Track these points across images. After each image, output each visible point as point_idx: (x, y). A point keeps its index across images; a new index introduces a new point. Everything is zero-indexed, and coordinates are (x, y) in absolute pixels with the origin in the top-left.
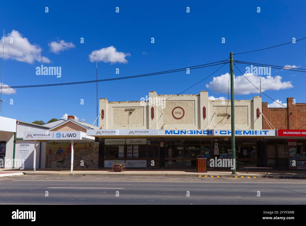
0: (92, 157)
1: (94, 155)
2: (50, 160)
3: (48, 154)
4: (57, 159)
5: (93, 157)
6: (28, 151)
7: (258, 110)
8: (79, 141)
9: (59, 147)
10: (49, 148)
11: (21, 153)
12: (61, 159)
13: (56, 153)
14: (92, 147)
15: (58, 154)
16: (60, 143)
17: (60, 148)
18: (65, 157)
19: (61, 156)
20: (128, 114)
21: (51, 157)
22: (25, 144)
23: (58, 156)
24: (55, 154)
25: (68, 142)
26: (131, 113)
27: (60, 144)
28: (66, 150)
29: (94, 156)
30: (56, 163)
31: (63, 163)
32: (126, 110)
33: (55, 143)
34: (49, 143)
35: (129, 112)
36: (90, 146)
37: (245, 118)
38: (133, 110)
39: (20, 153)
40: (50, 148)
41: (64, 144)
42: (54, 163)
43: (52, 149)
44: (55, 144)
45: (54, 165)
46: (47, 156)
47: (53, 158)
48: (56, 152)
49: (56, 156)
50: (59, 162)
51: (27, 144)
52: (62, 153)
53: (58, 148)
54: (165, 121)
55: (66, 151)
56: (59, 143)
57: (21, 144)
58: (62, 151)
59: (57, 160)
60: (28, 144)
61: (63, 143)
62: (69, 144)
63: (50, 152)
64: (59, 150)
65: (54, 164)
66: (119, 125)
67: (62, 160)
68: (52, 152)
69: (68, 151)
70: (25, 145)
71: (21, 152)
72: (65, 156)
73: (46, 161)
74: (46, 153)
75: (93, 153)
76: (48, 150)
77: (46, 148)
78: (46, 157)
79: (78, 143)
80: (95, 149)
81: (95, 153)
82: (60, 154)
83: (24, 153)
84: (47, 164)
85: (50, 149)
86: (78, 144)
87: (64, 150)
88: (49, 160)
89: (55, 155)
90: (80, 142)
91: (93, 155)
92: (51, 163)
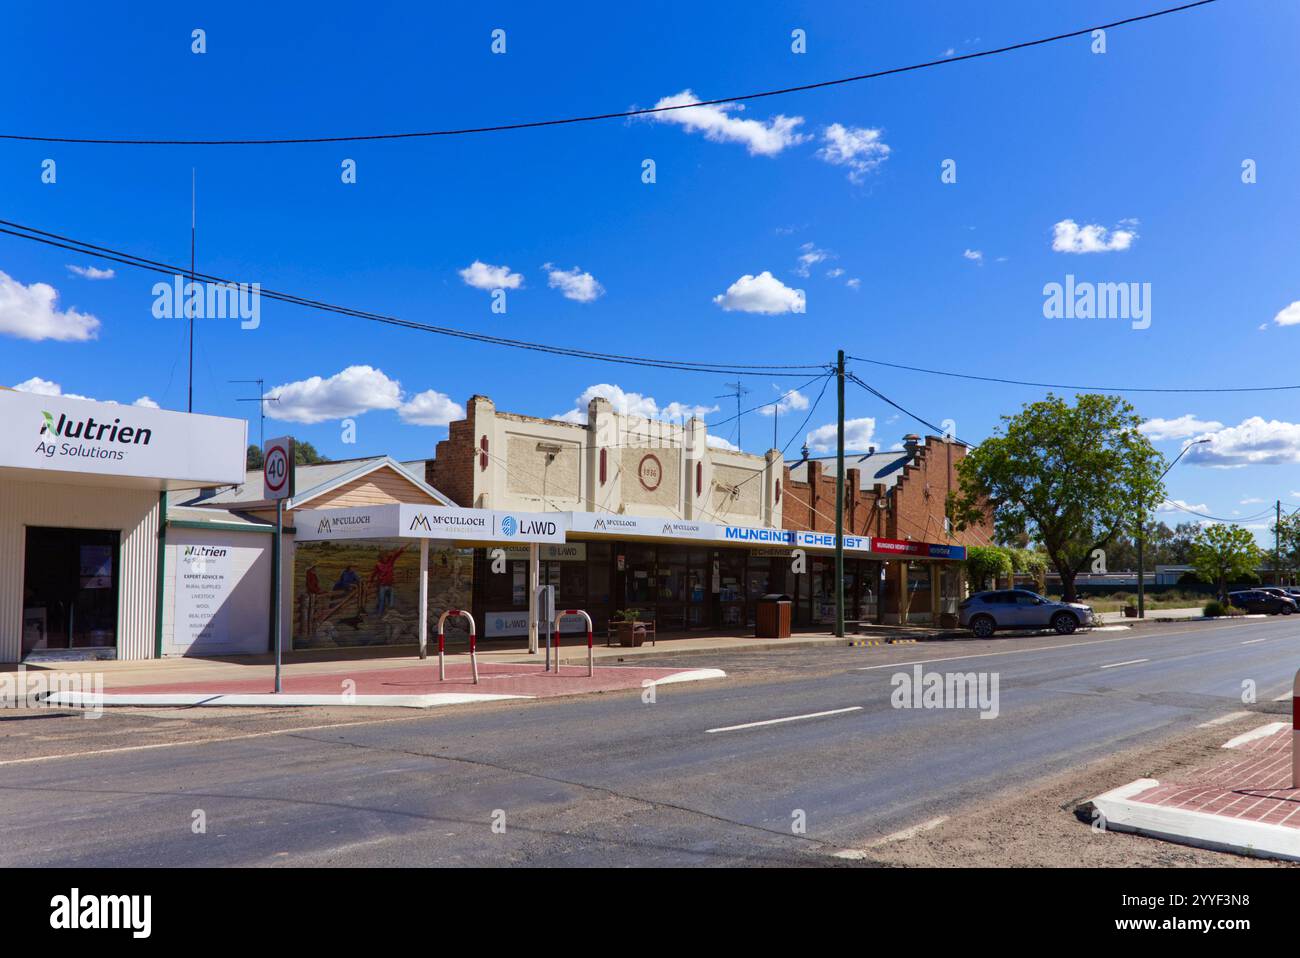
0: (449, 601)
1: (456, 595)
2: (312, 616)
3: (304, 590)
4: (337, 612)
5: (452, 600)
6: (221, 577)
7: (777, 483)
8: (411, 543)
9: (343, 562)
10: (308, 568)
11: (193, 586)
12: (351, 611)
13: (335, 589)
14: (449, 567)
15: (342, 592)
16: (348, 547)
17: (348, 568)
18: (366, 602)
19: (352, 597)
20: (544, 461)
21: (316, 603)
22: (210, 547)
23: (339, 600)
24: (331, 593)
25: (376, 544)
26: (552, 458)
27: (347, 553)
28: (367, 577)
29: (456, 598)
30: (333, 627)
31: (359, 625)
32: (539, 447)
33: (328, 549)
34: (305, 548)
35: (545, 454)
36: (444, 561)
37: (757, 501)
38: (557, 449)
39: (187, 586)
40: (310, 565)
41: (361, 553)
42: (324, 628)
43: (319, 572)
44: (330, 552)
45: (324, 634)
46: (299, 600)
47: (323, 609)
48: (332, 585)
49: (332, 598)
50: (343, 621)
51: (216, 548)
52: (355, 588)
53: (341, 567)
54: (624, 492)
55: (369, 579)
56: (343, 550)
57: (191, 547)
58: (355, 579)
59: (336, 617)
60: (220, 548)
61: (359, 548)
62: (377, 553)
63: (309, 582)
64: (342, 579)
65: (326, 631)
66: (522, 495)
67: (353, 616)
68: (320, 584)
69: (376, 578)
70: (209, 553)
71: (191, 581)
72: (364, 600)
73: (295, 622)
74: (297, 587)
75: (452, 588)
76: (305, 574)
77: (296, 565)
78: (295, 602)
79: (408, 549)
80: (460, 574)
81: (458, 588)
82: (347, 590)
83: (203, 587)
84: (299, 631)
85: (308, 572)
86: (407, 555)
87: (363, 577)
88: (306, 614)
89: (330, 595)
90: (412, 545)
91: (452, 594)
92: (314, 630)
